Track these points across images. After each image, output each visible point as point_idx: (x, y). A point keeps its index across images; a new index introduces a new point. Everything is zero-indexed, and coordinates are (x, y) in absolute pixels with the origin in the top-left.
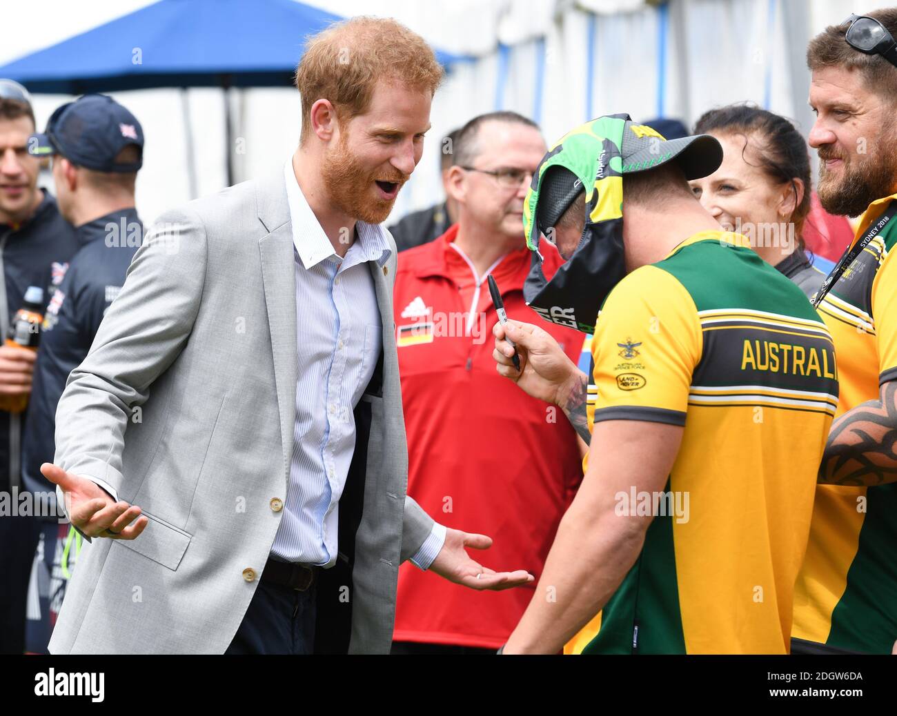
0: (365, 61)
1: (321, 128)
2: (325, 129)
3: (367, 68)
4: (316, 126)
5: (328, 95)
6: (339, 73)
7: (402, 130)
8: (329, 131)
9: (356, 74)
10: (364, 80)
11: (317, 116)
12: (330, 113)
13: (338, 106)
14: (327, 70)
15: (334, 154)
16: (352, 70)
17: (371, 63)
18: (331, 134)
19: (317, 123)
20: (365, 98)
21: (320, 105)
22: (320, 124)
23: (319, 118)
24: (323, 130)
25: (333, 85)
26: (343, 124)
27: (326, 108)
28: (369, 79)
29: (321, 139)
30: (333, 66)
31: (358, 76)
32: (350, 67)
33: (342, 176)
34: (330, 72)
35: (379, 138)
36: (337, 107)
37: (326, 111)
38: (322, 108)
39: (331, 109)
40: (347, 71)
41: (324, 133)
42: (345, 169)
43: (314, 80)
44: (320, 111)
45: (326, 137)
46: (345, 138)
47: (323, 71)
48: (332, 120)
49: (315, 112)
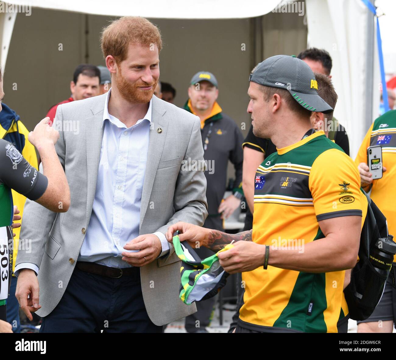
2: (112, 68)
3: (124, 40)
7: (143, 64)
8: (114, 69)
10: (123, 45)
11: (108, 63)
14: (109, 42)
17: (126, 37)
18: (116, 70)
19: (109, 66)
21: (109, 58)
23: (110, 64)
28: (125, 44)
29: (112, 72)
30: (111, 40)
31: (120, 44)
32: (117, 40)
34: (110, 43)
35: (134, 69)
37: (112, 60)
40: (116, 41)
44: (109, 61)
47: (108, 43)
48: (115, 64)
49: (107, 61)
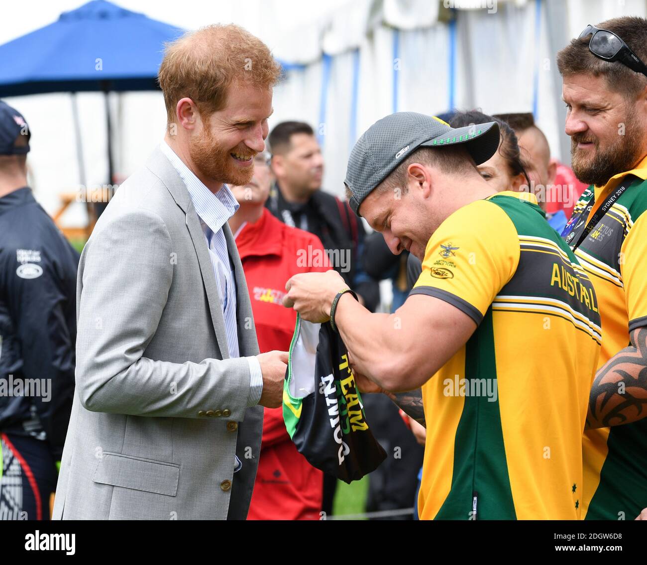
0: (219, 67)
1: (185, 120)
2: (188, 120)
3: (222, 73)
4: (181, 119)
5: (189, 95)
6: (198, 78)
8: (192, 122)
9: (213, 79)
10: (219, 83)
11: (181, 111)
12: (192, 108)
13: (199, 104)
14: (188, 75)
15: (200, 140)
16: (210, 76)
17: (224, 68)
18: (194, 124)
19: (182, 116)
20: (222, 98)
21: (184, 103)
22: (185, 116)
23: (184, 112)
24: (187, 121)
25: (193, 88)
26: (204, 117)
27: (189, 104)
28: (224, 82)
29: (186, 128)
31: (215, 81)
32: (207, 73)
33: (206, 157)
34: (191, 77)
37: (189, 107)
39: (193, 105)
40: (205, 77)
41: (188, 124)
42: (208, 151)
43: (176, 83)
44: (184, 107)
45: (190, 127)
46: (208, 127)
47: (184, 76)
49: (180, 108)
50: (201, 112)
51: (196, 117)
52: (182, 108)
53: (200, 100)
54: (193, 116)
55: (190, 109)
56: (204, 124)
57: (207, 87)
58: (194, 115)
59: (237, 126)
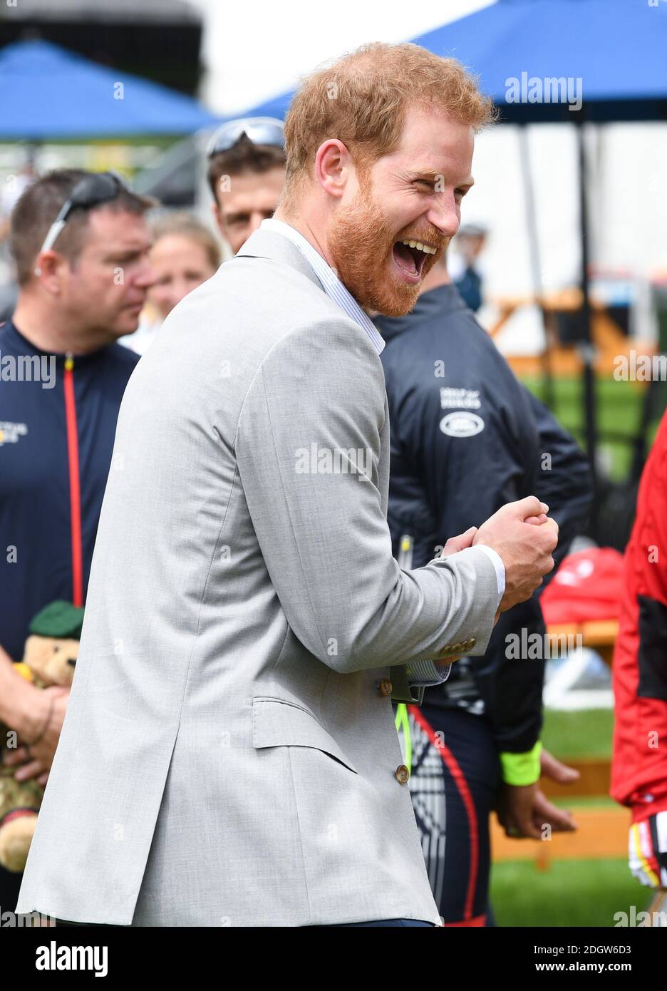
1: (329, 180)
4: (323, 176)
5: (339, 133)
6: (357, 102)
12: (342, 158)
15: (351, 210)
16: (376, 94)
20: (394, 131)
22: (328, 173)
24: (332, 181)
25: (347, 119)
26: (362, 169)
27: (338, 152)
33: (359, 240)
36: (353, 148)
38: (330, 151)
39: (344, 153)
41: (334, 186)
42: (365, 228)
45: (336, 192)
46: (366, 186)
50: (356, 162)
51: (348, 172)
52: (325, 157)
53: (358, 138)
54: (342, 173)
55: (338, 160)
56: (361, 181)
57: (371, 112)
58: (345, 170)
59: (417, 185)
